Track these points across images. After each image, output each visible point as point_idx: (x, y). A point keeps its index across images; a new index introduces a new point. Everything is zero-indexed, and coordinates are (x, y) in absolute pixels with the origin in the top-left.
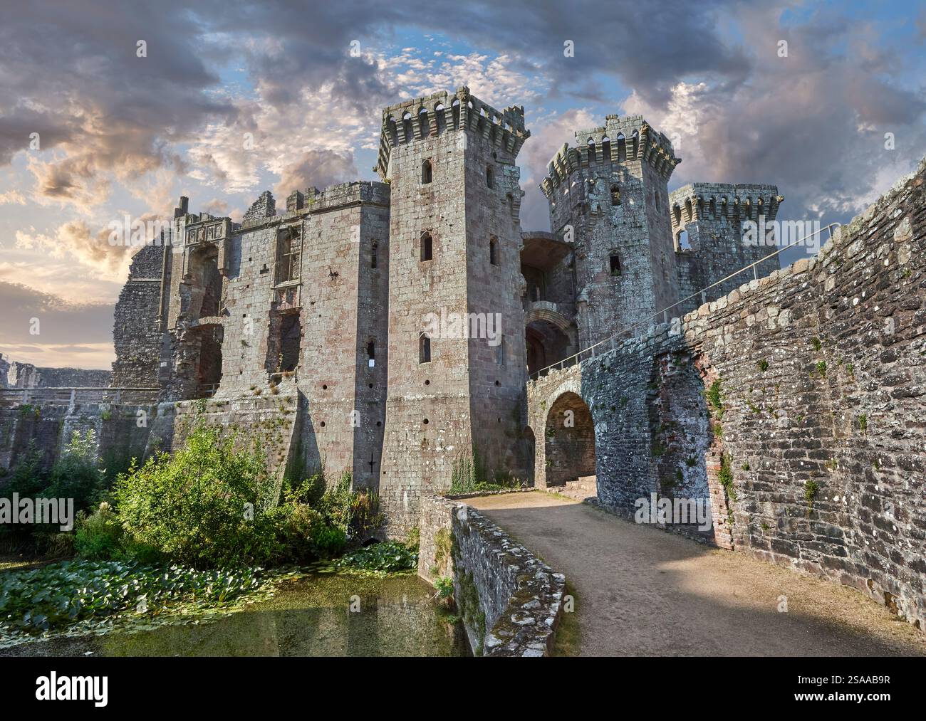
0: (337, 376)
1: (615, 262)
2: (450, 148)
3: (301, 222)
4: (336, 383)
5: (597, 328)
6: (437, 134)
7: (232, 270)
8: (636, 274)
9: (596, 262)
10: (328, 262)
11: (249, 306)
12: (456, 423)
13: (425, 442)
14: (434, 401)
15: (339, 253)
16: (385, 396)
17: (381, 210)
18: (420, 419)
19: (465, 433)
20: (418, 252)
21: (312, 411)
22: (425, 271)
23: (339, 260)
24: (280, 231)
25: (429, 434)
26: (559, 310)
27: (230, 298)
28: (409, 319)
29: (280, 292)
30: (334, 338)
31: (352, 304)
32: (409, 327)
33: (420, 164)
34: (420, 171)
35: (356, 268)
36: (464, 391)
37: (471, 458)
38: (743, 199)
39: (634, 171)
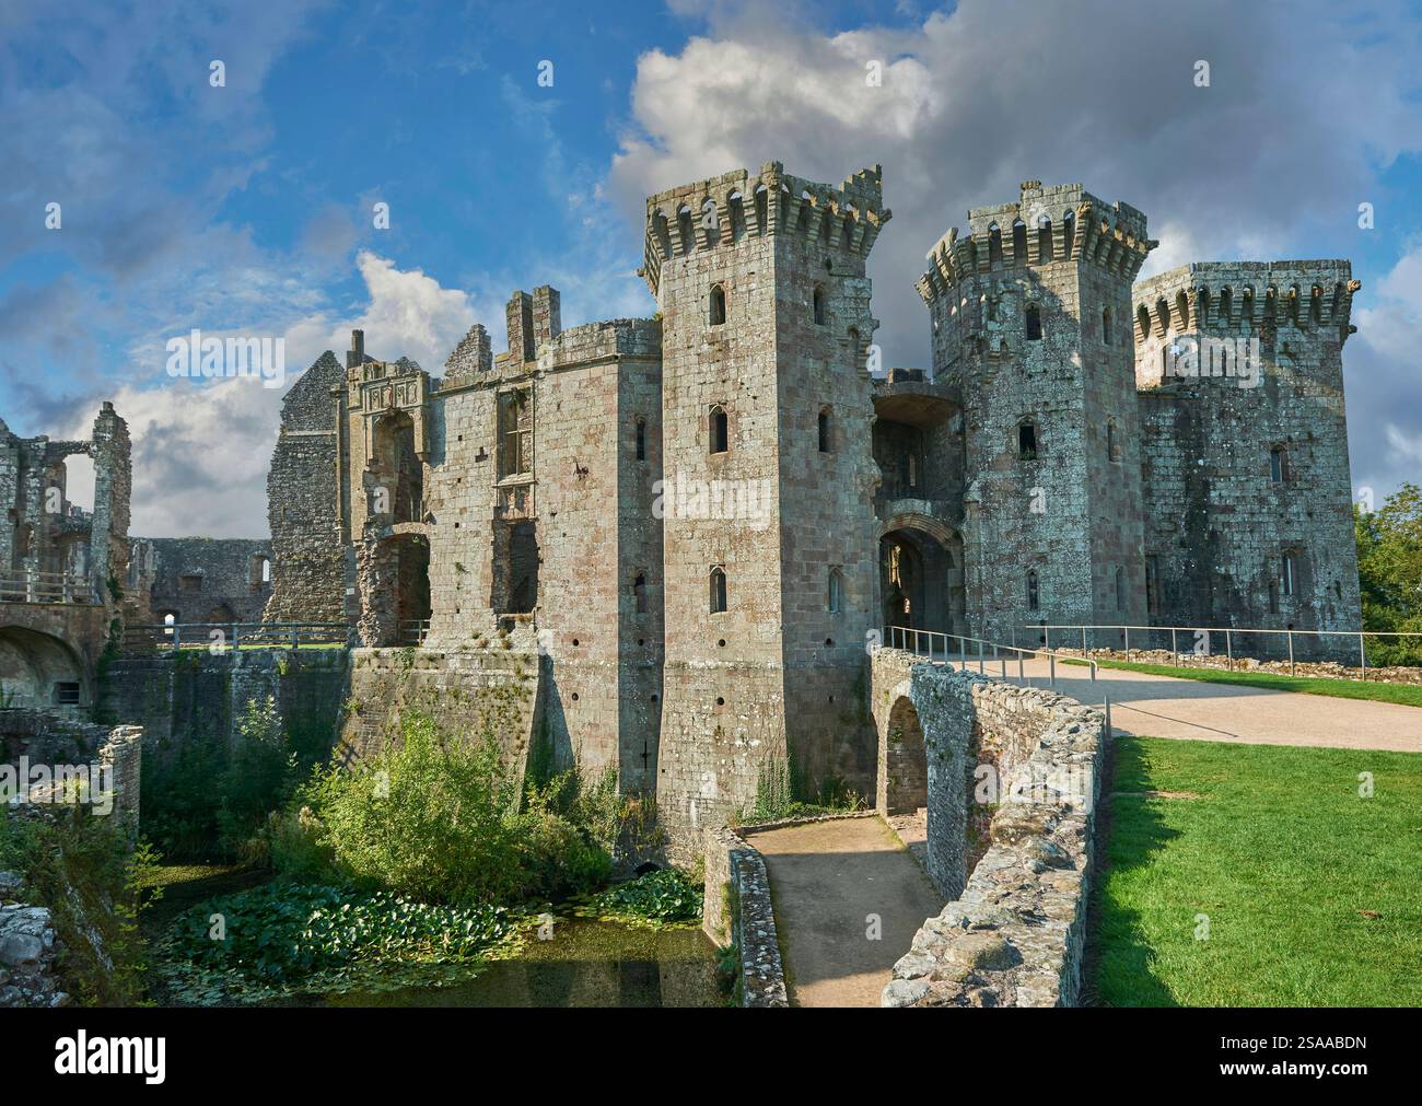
0: (591, 627)
1: (1028, 437)
2: (754, 267)
3: (529, 383)
4: (591, 638)
5: (993, 546)
6: (732, 242)
7: (434, 454)
8: (1060, 459)
9: (996, 437)
10: (573, 451)
11: (463, 510)
12: (764, 707)
13: (719, 731)
14: (733, 671)
15: (588, 436)
16: (662, 658)
17: (649, 366)
18: (712, 698)
19: (777, 723)
20: (706, 438)
21: (558, 677)
22: (716, 469)
23: (588, 449)
24: (500, 396)
25: (726, 719)
26: (935, 513)
27: (434, 496)
28: (695, 545)
29: (505, 492)
30: (585, 569)
31: (609, 520)
32: (695, 557)
33: (707, 291)
34: (706, 304)
35: (614, 463)
36: (775, 660)
37: (785, 760)
38: (1284, 289)
39: (1064, 283)
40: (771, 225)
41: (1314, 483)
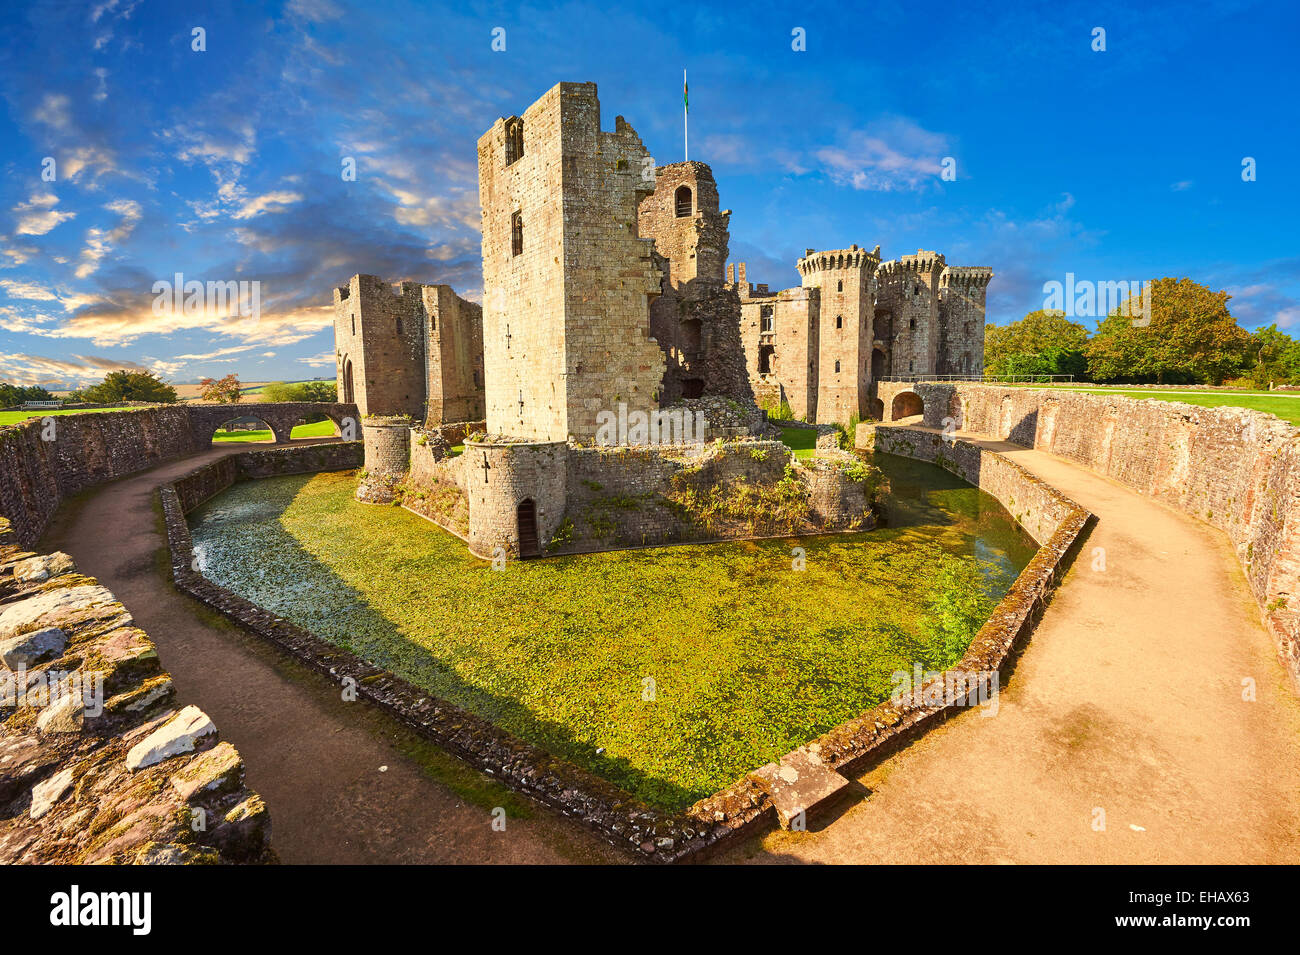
0: (798, 377)
1: (913, 322)
2: (852, 275)
3: (774, 304)
4: (798, 380)
5: (901, 354)
6: (847, 268)
9: (903, 322)
10: (791, 326)
12: (852, 397)
13: (838, 404)
14: (842, 389)
15: (799, 322)
16: (819, 385)
17: (817, 301)
18: (834, 395)
19: (856, 401)
20: (836, 324)
21: (787, 391)
22: (838, 333)
23: (798, 326)
24: (763, 306)
26: (886, 345)
28: (829, 353)
29: (763, 337)
30: (796, 360)
31: (805, 346)
32: (831, 358)
33: (837, 281)
34: (837, 285)
35: (806, 330)
36: (855, 385)
37: (857, 409)
38: (974, 276)
39: (927, 278)
40: (860, 265)
41: (975, 334)
